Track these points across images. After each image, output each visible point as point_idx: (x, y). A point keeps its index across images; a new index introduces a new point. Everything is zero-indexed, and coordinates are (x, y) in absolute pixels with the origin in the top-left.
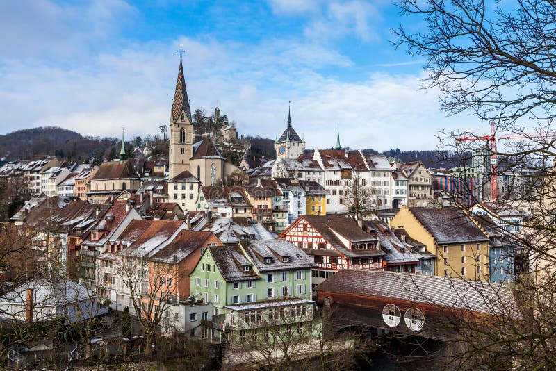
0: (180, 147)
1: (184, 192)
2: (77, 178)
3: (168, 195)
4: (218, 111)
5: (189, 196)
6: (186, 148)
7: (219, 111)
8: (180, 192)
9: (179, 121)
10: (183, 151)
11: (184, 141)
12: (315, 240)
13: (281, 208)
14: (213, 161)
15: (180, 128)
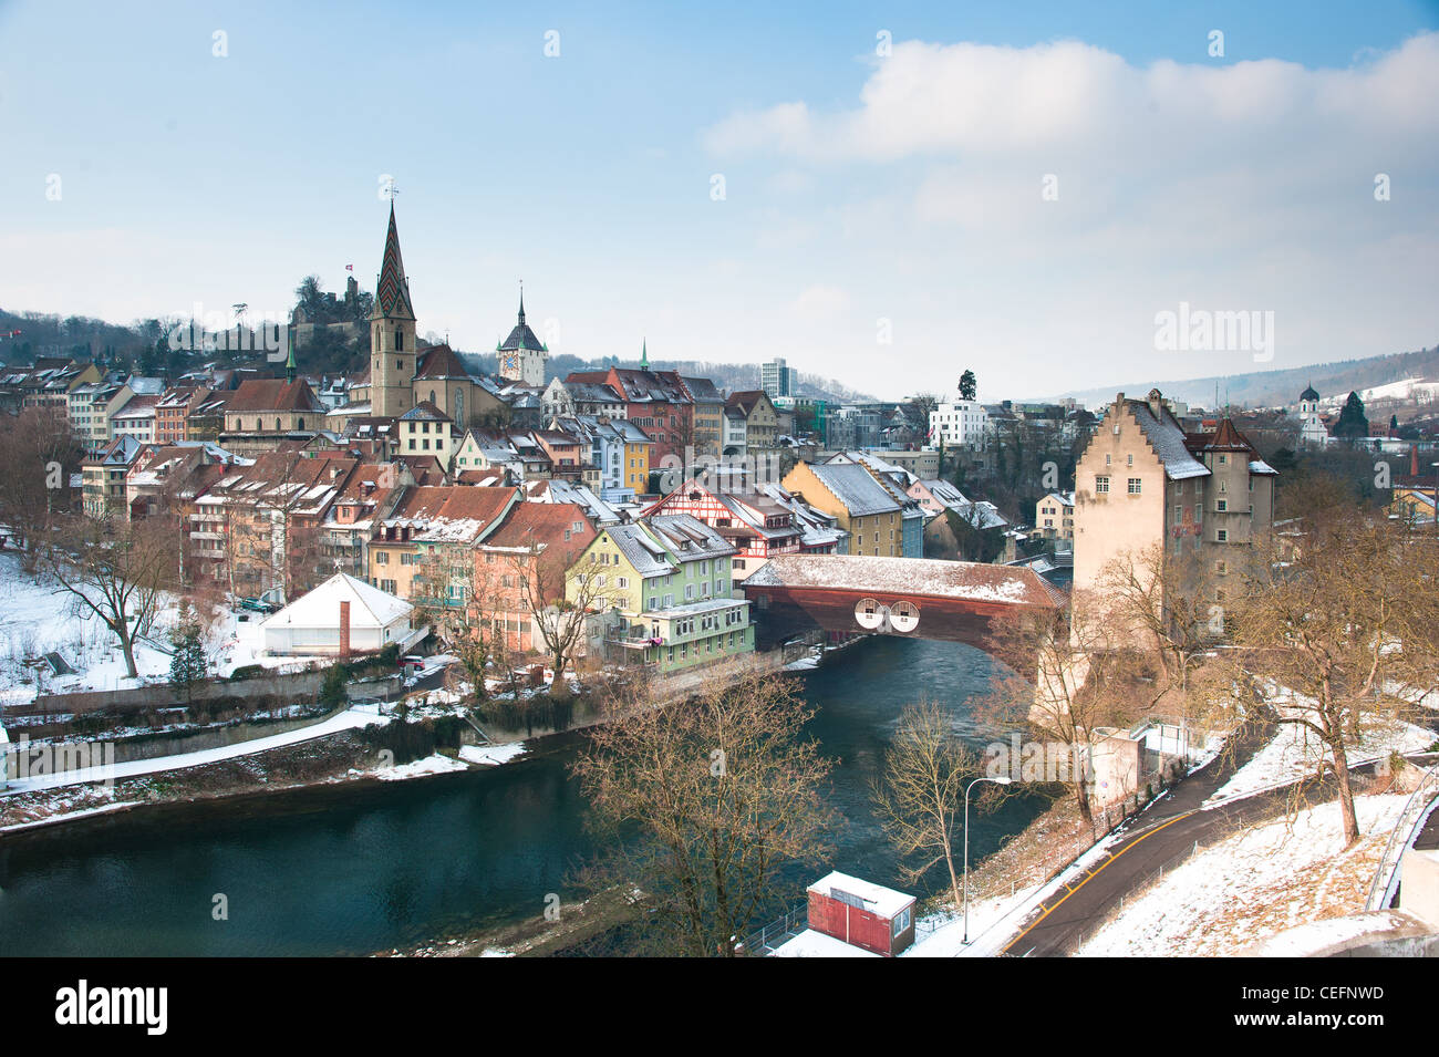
0: (396, 358)
1: (426, 436)
2: (160, 405)
3: (399, 441)
4: (353, 283)
5: (435, 442)
6: (405, 360)
7: (355, 283)
8: (419, 436)
9: (393, 314)
10: (400, 365)
11: (401, 349)
12: (712, 513)
13: (590, 462)
14: (459, 385)
15: (395, 324)
